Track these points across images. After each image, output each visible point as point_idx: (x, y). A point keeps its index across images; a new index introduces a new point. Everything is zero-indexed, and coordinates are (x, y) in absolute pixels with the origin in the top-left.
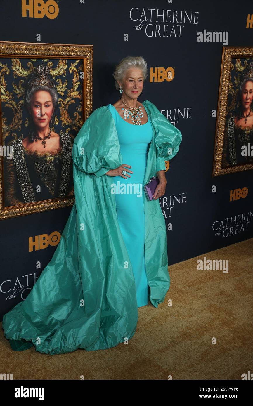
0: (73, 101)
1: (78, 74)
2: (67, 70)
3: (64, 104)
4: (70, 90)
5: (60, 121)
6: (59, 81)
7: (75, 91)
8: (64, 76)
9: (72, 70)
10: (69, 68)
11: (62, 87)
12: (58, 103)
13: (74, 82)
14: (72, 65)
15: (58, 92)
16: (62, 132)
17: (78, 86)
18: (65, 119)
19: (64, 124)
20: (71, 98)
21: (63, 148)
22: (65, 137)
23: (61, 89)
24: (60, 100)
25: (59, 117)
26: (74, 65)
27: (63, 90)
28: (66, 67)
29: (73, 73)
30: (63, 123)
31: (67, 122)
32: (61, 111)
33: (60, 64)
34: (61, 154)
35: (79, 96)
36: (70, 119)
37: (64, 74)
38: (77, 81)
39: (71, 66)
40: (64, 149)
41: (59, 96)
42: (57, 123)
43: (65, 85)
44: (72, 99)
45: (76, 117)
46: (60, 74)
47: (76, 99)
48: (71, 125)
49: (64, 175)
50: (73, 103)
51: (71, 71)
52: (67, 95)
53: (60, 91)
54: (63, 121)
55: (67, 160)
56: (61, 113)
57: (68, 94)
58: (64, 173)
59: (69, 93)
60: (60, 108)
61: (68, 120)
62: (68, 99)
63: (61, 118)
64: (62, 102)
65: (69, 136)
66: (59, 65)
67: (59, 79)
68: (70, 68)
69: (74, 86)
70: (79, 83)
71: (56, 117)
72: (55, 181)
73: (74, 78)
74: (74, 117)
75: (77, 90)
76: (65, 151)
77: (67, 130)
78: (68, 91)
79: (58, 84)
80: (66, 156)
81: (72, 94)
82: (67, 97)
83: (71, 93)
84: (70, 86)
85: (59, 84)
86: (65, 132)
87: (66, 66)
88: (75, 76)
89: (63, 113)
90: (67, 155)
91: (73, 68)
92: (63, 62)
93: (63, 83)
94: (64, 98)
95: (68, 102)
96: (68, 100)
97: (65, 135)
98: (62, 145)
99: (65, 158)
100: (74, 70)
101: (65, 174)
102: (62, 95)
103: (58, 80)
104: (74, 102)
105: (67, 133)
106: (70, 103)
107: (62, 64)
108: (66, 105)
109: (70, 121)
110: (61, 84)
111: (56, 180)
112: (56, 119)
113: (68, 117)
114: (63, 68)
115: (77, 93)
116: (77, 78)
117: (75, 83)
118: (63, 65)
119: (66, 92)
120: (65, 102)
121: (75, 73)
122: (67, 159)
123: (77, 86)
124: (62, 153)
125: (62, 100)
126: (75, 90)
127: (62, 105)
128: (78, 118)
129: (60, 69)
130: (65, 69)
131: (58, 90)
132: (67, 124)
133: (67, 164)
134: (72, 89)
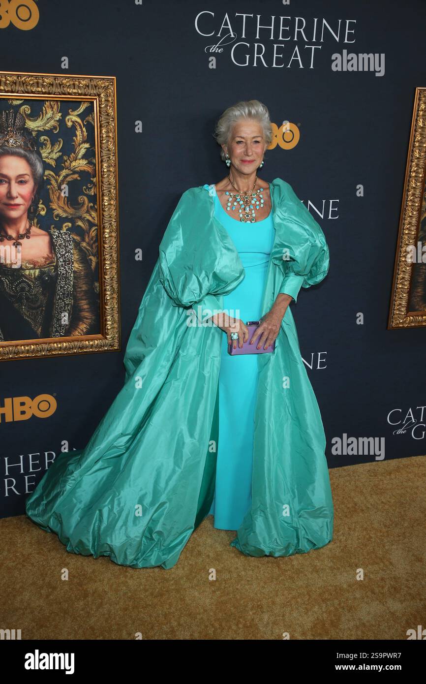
0: (76, 176)
1: (84, 129)
2: (62, 122)
3: (56, 181)
4: (69, 157)
5: (50, 211)
6: (45, 140)
7: (80, 159)
8: (56, 132)
9: (72, 121)
10: (65, 118)
11: (52, 151)
12: (45, 178)
13: (77, 143)
14: (71, 113)
15: (44, 160)
16: (53, 228)
17: (86, 150)
18: (59, 207)
19: (58, 216)
20: (72, 171)
21: (57, 256)
22: (62, 237)
23: (51, 154)
24: (47, 173)
25: (47, 202)
26: (76, 113)
27: (55, 156)
28: (58, 116)
29: (74, 127)
30: (56, 212)
31: (65, 211)
32: (51, 192)
33: (46, 110)
34: (53, 266)
35: (88, 169)
36: (70, 207)
37: (55, 128)
38: (84, 142)
39: (69, 114)
40: (60, 258)
41: (46, 166)
42: (43, 213)
43: (57, 148)
44: (74, 172)
45: (83, 203)
46: (47, 128)
47: (82, 173)
48: (72, 218)
49: (61, 302)
50: (76, 179)
51: (70, 124)
52: (63, 165)
53: (47, 157)
54: (55, 209)
55: (66, 278)
56: (51, 196)
57: (65, 164)
58: (60, 299)
59: (66, 161)
60: (49, 187)
61: (66, 208)
62: (64, 172)
63: (51, 204)
64: (53, 177)
65: (69, 236)
66: (44, 112)
67: (46, 138)
68: (67, 118)
69: (77, 150)
70: (87, 145)
71: (41, 202)
72: (42, 310)
73: (76, 136)
74: (79, 204)
75: (84, 157)
76: (61, 262)
77: (64, 225)
78: (65, 158)
79: (43, 145)
80: (63, 270)
81: (74, 164)
82: (63, 168)
83: (71, 162)
84: (69, 149)
85: (46, 145)
86: (60, 228)
87: (60, 114)
88: (78, 133)
89: (55, 196)
90: (65, 268)
91: (73, 117)
92: (52, 108)
93: (53, 145)
94: (57, 170)
95: (65, 177)
96: (64, 174)
97: (61, 234)
98: (55, 251)
99: (60, 272)
100: (76, 122)
101: (63, 301)
102: (51, 166)
103: (42, 138)
104: (79, 178)
105: (64, 230)
106: (70, 180)
107: (50, 110)
108: (60, 183)
109: (71, 211)
110: (49, 145)
111: (44, 308)
112: (41, 206)
113: (66, 203)
114: (52, 118)
115: (84, 162)
116: (83, 135)
117: (79, 146)
118: (52, 112)
119: (59, 160)
120: (59, 176)
121: (79, 127)
122: (66, 275)
123: (83, 149)
124: (55, 264)
125: (52, 173)
126: (80, 156)
127: (53, 182)
128: (88, 206)
129: (46, 119)
130: (57, 119)
131: (44, 155)
132: (64, 215)
133: (66, 284)
134: (73, 154)
